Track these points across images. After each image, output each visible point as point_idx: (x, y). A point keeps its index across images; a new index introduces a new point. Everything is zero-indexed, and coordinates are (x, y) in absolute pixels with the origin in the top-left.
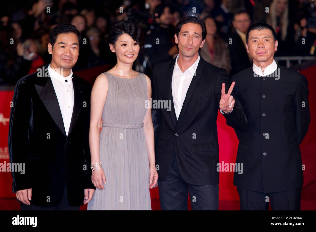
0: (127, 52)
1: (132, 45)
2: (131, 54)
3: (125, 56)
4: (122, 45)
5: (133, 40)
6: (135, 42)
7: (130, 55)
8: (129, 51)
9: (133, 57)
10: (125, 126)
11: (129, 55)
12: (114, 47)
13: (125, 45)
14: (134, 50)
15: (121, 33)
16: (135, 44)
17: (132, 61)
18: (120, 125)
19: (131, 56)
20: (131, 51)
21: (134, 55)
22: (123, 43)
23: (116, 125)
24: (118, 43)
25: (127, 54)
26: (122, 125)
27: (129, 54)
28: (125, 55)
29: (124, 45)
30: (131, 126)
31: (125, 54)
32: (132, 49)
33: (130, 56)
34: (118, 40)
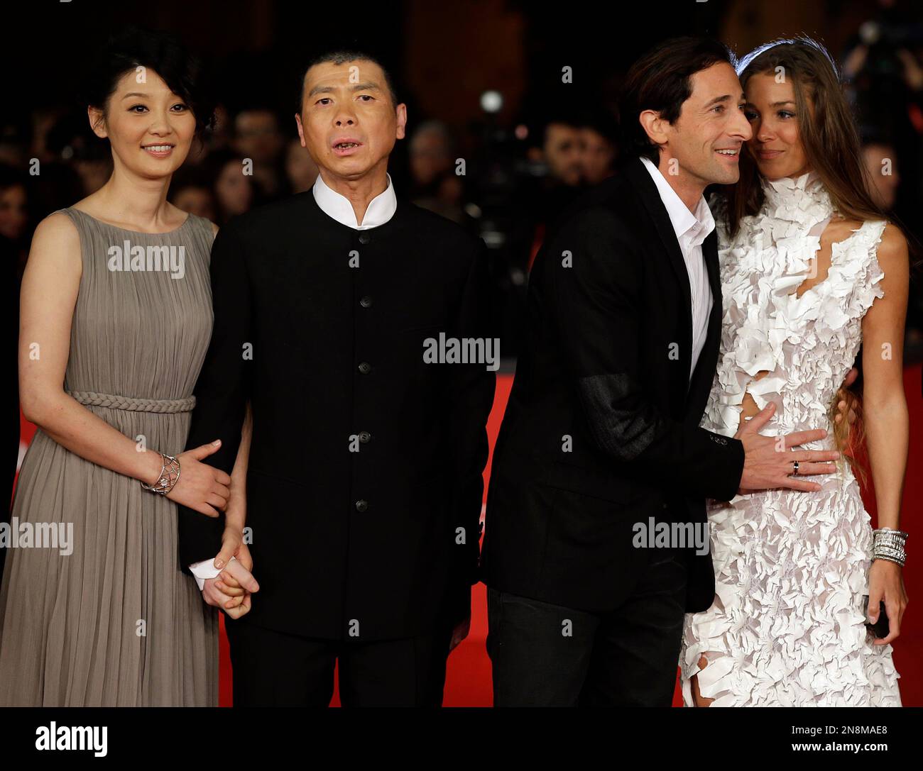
0: (147, 133)
1: (165, 109)
2: (163, 140)
3: (142, 150)
4: (132, 109)
5: (170, 91)
6: (178, 101)
7: (161, 145)
8: (154, 131)
9: (169, 154)
10: (129, 400)
11: (155, 145)
12: (105, 116)
13: (140, 109)
14: (174, 129)
15: (128, 67)
16: (177, 108)
17: (165, 167)
18: (112, 398)
19: (163, 148)
20: (162, 129)
21: (173, 146)
22: (135, 101)
23: (98, 397)
24: (118, 103)
25: (149, 140)
26: (120, 398)
27: (156, 140)
28: (143, 147)
29: (136, 110)
30: (151, 401)
31: (143, 145)
32: (167, 122)
33: (158, 148)
34: (116, 90)
